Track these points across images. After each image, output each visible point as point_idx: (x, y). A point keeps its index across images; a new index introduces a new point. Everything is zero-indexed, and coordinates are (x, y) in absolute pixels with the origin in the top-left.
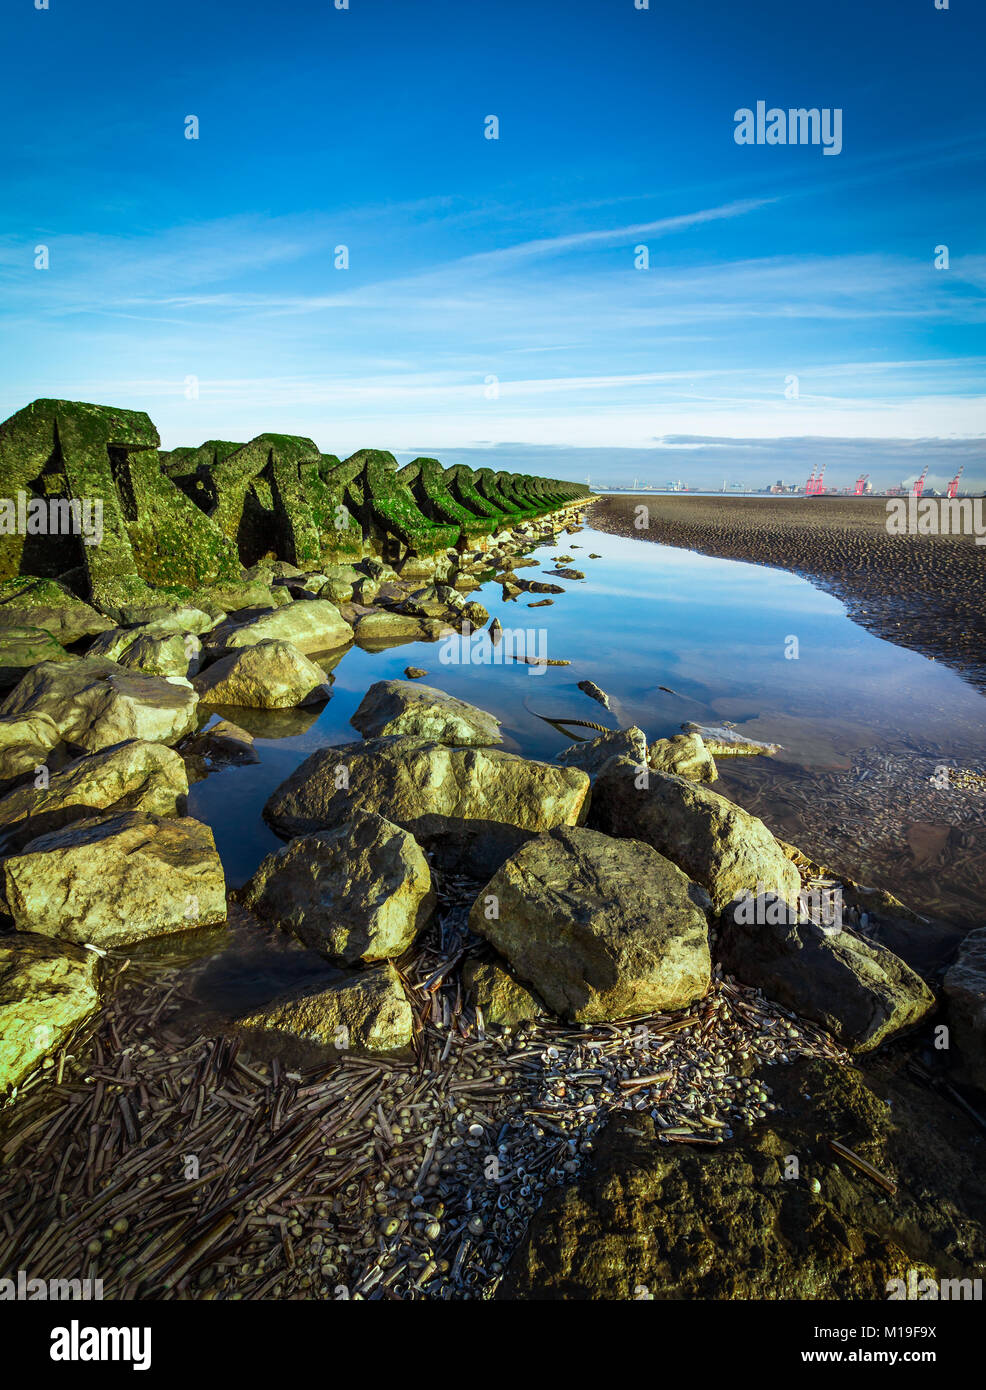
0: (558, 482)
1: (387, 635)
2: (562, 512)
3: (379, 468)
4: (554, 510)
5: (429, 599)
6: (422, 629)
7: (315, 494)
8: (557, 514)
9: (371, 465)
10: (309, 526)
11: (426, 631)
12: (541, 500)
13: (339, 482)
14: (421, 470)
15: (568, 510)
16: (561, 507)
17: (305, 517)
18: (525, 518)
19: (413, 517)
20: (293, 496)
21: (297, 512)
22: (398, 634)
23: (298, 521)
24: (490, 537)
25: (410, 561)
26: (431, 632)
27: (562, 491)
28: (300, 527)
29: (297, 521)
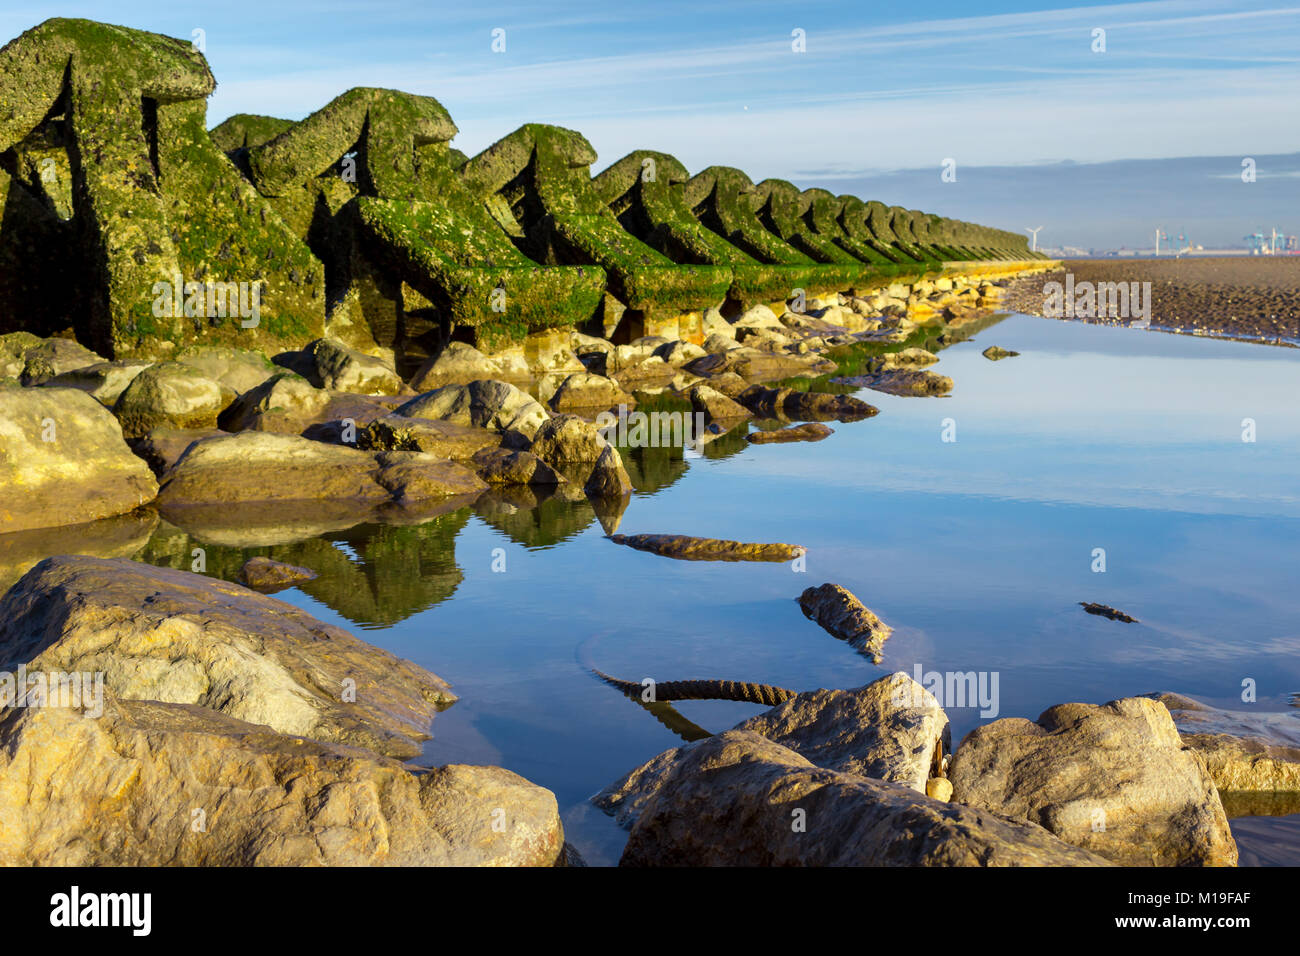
0: (937, 221)
1: (262, 496)
2: (944, 283)
3: (400, 132)
4: (918, 274)
5: (446, 417)
6: (378, 480)
7: (195, 178)
8: (926, 287)
9: (378, 126)
10: (155, 250)
11: (388, 486)
12: (884, 253)
13: (292, 172)
14: (534, 154)
15: (962, 281)
16: (937, 271)
17: (145, 228)
18: (830, 284)
19: (480, 247)
20: (121, 174)
21: (125, 214)
22: (298, 494)
23: (125, 237)
24: (715, 315)
25: (453, 353)
26: (402, 487)
27: (947, 240)
28: (129, 252)
29: (121, 236)
